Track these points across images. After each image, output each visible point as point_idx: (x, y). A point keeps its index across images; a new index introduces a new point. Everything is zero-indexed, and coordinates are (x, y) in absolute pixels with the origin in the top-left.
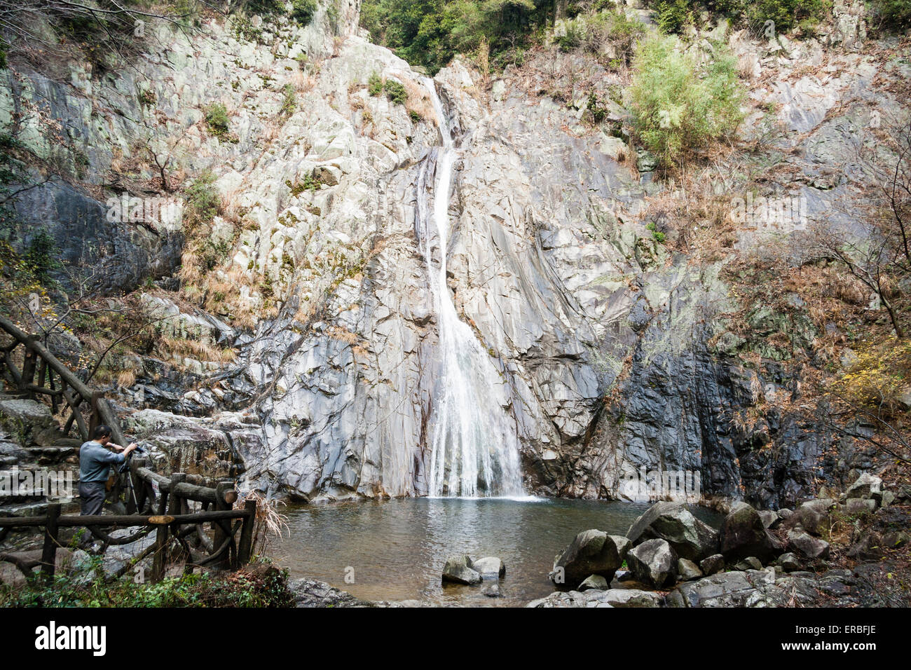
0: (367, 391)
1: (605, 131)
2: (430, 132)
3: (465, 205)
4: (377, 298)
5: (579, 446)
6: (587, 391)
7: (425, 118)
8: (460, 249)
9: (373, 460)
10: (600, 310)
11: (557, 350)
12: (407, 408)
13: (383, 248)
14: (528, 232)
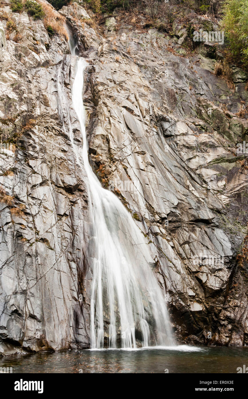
0: (25, 249)
1: (202, 54)
2: (63, 44)
3: (99, 97)
4: (30, 167)
5: (221, 298)
6: (223, 250)
7: (59, 32)
8: (100, 130)
9: (36, 314)
10: (221, 184)
11: (193, 215)
12: (64, 266)
13: (34, 125)
14: (152, 122)
